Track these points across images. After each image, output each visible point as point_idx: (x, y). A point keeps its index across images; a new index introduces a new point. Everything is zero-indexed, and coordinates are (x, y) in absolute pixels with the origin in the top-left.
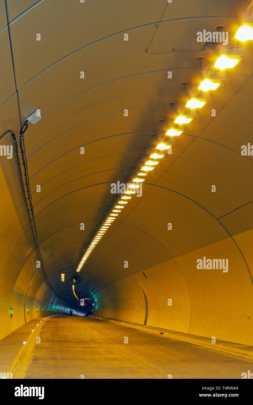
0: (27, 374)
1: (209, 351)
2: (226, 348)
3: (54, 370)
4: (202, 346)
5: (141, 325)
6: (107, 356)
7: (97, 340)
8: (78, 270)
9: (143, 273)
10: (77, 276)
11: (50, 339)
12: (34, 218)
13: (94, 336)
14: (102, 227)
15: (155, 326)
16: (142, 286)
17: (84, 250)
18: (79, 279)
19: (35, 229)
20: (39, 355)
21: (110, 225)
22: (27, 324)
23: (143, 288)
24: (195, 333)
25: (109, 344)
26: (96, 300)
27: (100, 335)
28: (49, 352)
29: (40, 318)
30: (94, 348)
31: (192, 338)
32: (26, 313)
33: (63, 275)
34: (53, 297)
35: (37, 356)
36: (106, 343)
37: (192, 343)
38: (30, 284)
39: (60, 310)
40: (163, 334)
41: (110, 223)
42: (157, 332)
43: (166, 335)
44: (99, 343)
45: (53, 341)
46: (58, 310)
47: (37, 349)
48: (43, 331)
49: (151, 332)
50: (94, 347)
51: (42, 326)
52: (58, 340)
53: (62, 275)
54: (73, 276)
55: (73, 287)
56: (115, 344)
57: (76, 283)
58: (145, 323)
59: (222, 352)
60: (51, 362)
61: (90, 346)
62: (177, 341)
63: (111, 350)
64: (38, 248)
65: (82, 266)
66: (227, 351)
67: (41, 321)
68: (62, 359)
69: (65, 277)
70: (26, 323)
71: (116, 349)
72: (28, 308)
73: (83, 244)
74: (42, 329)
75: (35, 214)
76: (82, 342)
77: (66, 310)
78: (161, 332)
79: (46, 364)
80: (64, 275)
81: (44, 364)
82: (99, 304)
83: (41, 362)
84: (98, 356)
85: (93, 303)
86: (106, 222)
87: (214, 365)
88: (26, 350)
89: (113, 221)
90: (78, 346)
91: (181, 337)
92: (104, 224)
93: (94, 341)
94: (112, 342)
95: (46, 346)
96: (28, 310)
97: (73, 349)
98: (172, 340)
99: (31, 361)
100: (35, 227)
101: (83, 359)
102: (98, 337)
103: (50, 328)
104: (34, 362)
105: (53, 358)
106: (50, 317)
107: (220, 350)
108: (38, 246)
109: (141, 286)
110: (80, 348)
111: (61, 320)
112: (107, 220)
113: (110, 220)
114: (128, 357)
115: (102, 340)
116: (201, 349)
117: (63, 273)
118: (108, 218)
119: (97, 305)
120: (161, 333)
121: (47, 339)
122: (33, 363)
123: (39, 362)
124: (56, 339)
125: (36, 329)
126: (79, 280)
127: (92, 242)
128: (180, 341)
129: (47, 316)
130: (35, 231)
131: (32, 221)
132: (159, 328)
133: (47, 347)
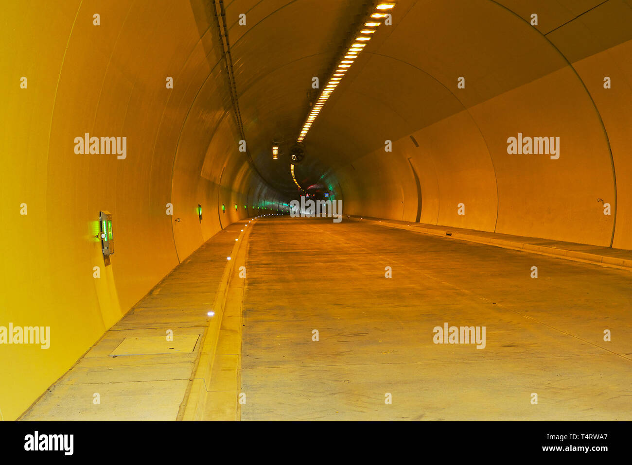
0: (247, 306)
1: (536, 257)
2: (564, 251)
3: (288, 299)
4: (522, 251)
5: (410, 223)
6: (369, 273)
7: (345, 249)
8: (300, 140)
9: (412, 137)
10: (298, 149)
11: (269, 251)
12: (231, 51)
13: (339, 244)
14: (342, 62)
15: (434, 223)
16: (411, 160)
17: (311, 104)
18: (301, 154)
19: (232, 70)
20: (256, 276)
21: (356, 57)
22: (224, 231)
23: (412, 163)
24: (505, 231)
25: (366, 255)
26: (331, 188)
27: (348, 242)
28: (272, 271)
29: (242, 220)
30: (344, 261)
31: (503, 238)
32: (222, 213)
33: (275, 150)
34: (260, 186)
35: (255, 278)
36: (361, 252)
37: (503, 247)
38: (225, 166)
39: (272, 206)
40: (451, 235)
41: (356, 53)
42: (442, 233)
43: (456, 236)
44: (349, 254)
45: (273, 254)
46: (268, 207)
47: (251, 268)
48: (253, 239)
49: (429, 233)
50: (342, 260)
51: (249, 232)
52: (281, 253)
53: (274, 148)
54: (292, 148)
55: (292, 167)
56: (376, 254)
57: (298, 161)
58: (418, 220)
59: (558, 258)
60: (279, 287)
61: (336, 259)
62: (478, 245)
63: (372, 263)
64: (236, 104)
65: (306, 132)
66: (566, 256)
67: (246, 225)
68: (296, 280)
69: (279, 151)
70: (222, 228)
71: (381, 262)
72: (223, 205)
73: (309, 94)
74: (250, 236)
75: (231, 43)
76: (320, 253)
77: (281, 206)
78: (448, 233)
79: (272, 289)
80: (277, 148)
81: (268, 289)
82: (336, 193)
83: (263, 287)
84: (353, 274)
85: (327, 192)
86: (349, 53)
87: (551, 279)
88: (234, 270)
89: (361, 50)
90: (317, 259)
91: (484, 238)
92: (346, 57)
93: (340, 251)
94: (370, 252)
95: (264, 262)
96: (223, 208)
97: (309, 265)
98: (469, 244)
99: (246, 286)
100: (232, 66)
101: (331, 280)
102: (346, 245)
103: (264, 234)
104: (251, 287)
105: (282, 280)
106: (258, 218)
107: (554, 256)
108: (237, 100)
109: (409, 159)
110: (322, 262)
111: (276, 221)
112: (350, 50)
113: (356, 49)
114: (403, 272)
115: (353, 249)
116: (522, 256)
117: (276, 145)
118: (353, 46)
119: (333, 196)
120: (447, 235)
121: (264, 251)
122: (250, 290)
123: (261, 288)
124: (279, 251)
125: (240, 236)
126: (301, 156)
127: (325, 90)
128: (482, 244)
129: (253, 217)
130: (233, 73)
131: (227, 56)
132: (442, 226)
133: (267, 264)
